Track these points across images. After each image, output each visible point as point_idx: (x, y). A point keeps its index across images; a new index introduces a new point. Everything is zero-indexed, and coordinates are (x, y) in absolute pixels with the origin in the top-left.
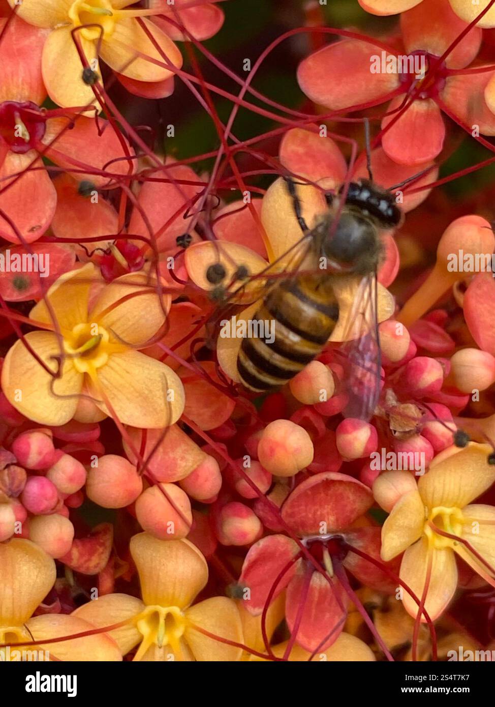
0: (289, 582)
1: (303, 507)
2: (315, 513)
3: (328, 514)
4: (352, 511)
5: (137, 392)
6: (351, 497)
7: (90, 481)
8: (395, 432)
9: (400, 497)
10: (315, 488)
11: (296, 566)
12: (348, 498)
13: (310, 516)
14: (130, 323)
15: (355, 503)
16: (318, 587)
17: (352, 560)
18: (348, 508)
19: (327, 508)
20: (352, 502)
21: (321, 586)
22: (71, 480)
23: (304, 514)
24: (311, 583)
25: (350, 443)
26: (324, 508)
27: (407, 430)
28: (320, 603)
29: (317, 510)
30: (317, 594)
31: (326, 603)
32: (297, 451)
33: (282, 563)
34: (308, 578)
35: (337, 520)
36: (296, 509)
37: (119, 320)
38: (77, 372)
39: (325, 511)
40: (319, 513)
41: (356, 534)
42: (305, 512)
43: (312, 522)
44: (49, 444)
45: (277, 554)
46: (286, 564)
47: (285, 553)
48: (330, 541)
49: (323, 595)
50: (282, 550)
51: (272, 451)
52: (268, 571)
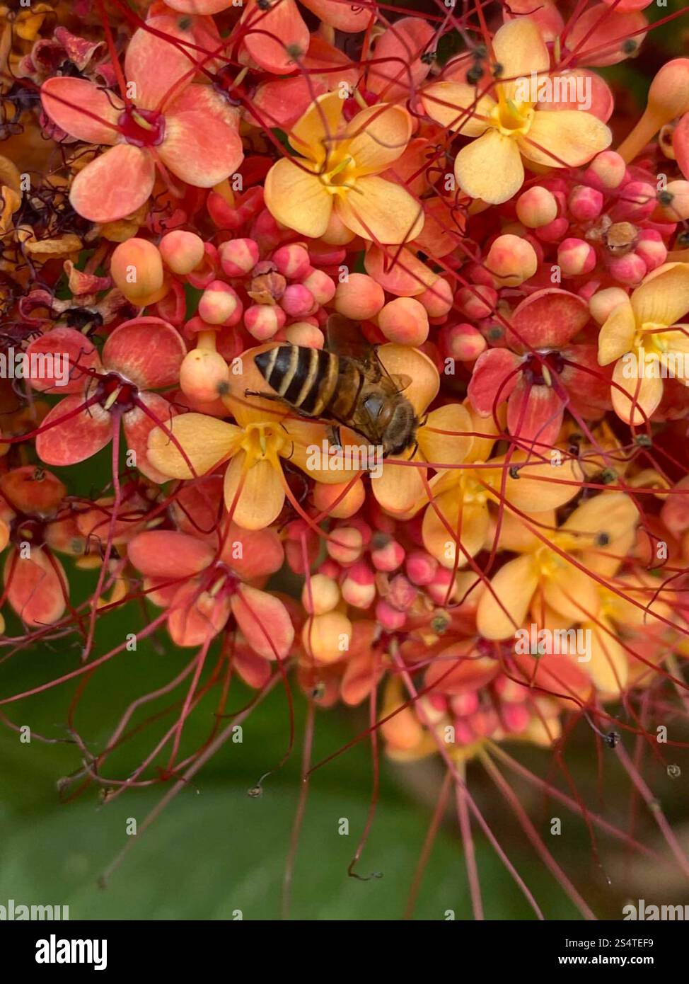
0: (512, 392)
1: (525, 323)
2: (536, 329)
3: (548, 329)
4: (570, 326)
5: (381, 212)
6: (570, 314)
7: (340, 295)
8: (613, 247)
9: (614, 308)
10: (536, 303)
11: (516, 378)
12: (566, 314)
13: (532, 331)
14: (375, 151)
15: (573, 320)
16: (536, 399)
17: (568, 374)
18: (566, 324)
19: (547, 324)
20: (570, 319)
21: (539, 398)
22: (323, 289)
23: (526, 329)
24: (531, 395)
25: (571, 258)
26: (544, 324)
27: (624, 244)
28: (538, 413)
29: (537, 326)
30: (535, 404)
31: (543, 414)
32: (524, 258)
33: (506, 373)
34: (528, 391)
35: (556, 334)
36: (519, 325)
37: (364, 148)
38: (329, 193)
39: (546, 326)
40: (540, 328)
41: (571, 352)
42: (527, 328)
43: (533, 336)
44: (305, 256)
45: (502, 364)
46: (508, 373)
47: (509, 364)
48: (548, 356)
49: (541, 404)
50: (507, 361)
51: (501, 258)
52: (493, 378)
